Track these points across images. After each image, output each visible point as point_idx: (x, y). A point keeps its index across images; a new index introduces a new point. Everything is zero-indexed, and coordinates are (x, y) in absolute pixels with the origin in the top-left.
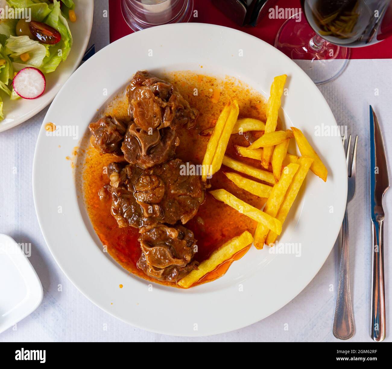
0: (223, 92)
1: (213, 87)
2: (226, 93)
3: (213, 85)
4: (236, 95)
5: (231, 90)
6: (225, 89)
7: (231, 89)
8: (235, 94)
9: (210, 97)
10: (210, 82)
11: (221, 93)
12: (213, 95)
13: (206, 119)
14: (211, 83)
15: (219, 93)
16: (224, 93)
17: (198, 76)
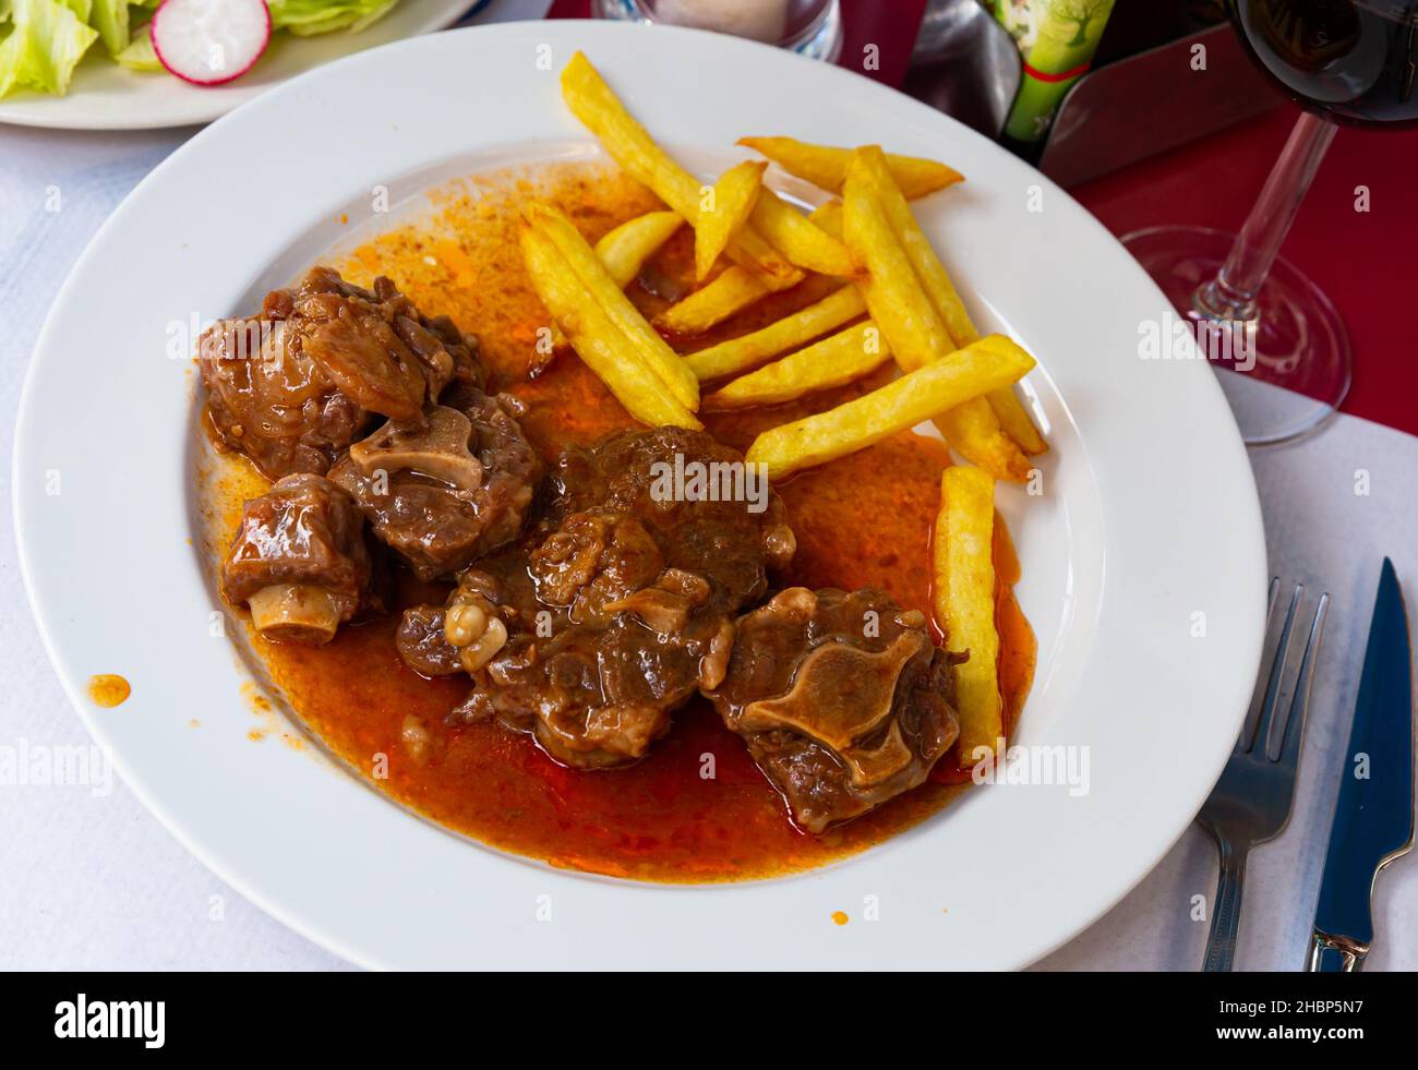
0: (466, 242)
1: (424, 250)
2: (475, 236)
3: (419, 246)
4: (505, 219)
5: (479, 221)
6: (461, 232)
7: (475, 218)
8: (499, 222)
9: (446, 278)
10: (404, 245)
11: (464, 248)
12: (448, 268)
13: (497, 345)
14: (409, 246)
15: (461, 253)
16: (472, 242)
17: (357, 255)
